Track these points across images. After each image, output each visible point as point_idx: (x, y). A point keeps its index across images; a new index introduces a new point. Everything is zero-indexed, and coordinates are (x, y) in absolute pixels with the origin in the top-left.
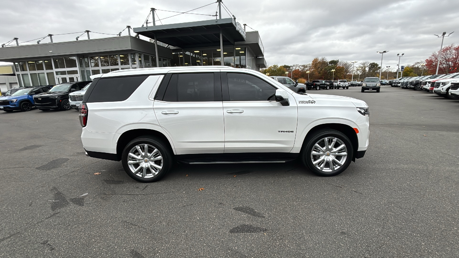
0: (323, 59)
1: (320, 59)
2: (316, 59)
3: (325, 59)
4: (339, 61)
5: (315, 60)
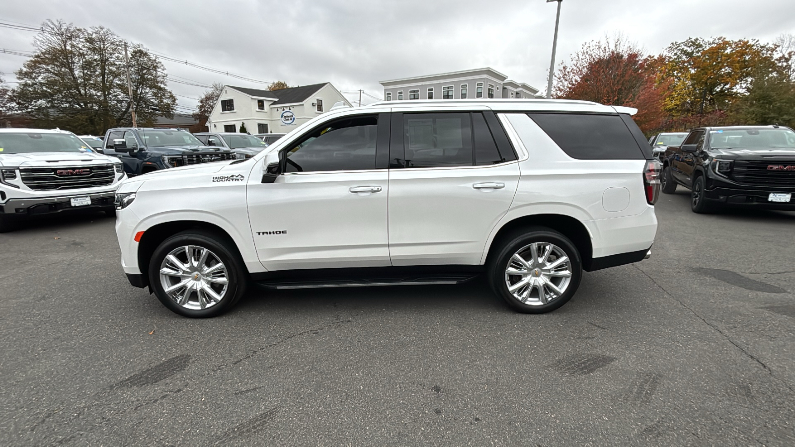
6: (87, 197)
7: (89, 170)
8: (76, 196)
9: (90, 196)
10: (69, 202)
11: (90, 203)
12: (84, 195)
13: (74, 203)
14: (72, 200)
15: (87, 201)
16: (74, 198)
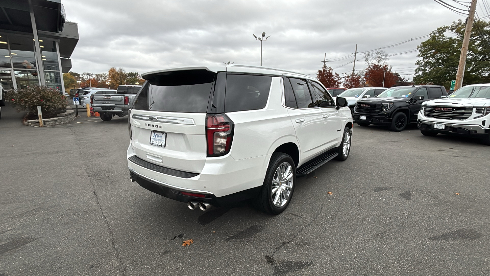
0: (121, 70)
1: (117, 69)
2: (113, 69)
3: (123, 71)
4: (139, 74)
5: (111, 69)
6: (443, 124)
7: (452, 109)
8: (437, 123)
9: (445, 124)
10: (434, 126)
11: (444, 128)
12: (442, 123)
13: (436, 126)
14: (435, 125)
15: (443, 127)
16: (436, 123)
